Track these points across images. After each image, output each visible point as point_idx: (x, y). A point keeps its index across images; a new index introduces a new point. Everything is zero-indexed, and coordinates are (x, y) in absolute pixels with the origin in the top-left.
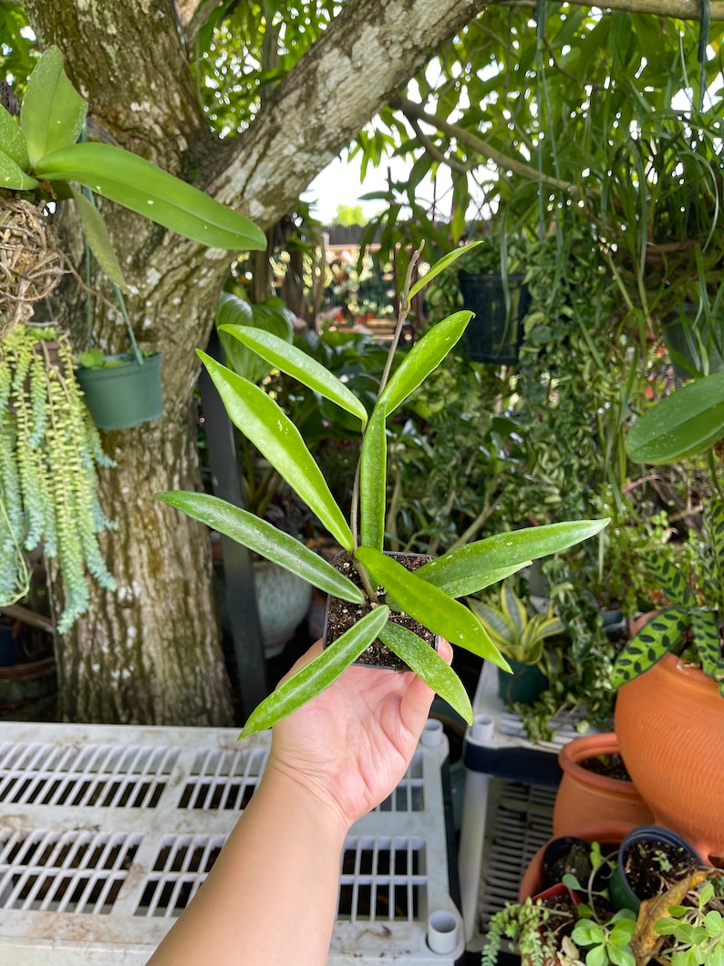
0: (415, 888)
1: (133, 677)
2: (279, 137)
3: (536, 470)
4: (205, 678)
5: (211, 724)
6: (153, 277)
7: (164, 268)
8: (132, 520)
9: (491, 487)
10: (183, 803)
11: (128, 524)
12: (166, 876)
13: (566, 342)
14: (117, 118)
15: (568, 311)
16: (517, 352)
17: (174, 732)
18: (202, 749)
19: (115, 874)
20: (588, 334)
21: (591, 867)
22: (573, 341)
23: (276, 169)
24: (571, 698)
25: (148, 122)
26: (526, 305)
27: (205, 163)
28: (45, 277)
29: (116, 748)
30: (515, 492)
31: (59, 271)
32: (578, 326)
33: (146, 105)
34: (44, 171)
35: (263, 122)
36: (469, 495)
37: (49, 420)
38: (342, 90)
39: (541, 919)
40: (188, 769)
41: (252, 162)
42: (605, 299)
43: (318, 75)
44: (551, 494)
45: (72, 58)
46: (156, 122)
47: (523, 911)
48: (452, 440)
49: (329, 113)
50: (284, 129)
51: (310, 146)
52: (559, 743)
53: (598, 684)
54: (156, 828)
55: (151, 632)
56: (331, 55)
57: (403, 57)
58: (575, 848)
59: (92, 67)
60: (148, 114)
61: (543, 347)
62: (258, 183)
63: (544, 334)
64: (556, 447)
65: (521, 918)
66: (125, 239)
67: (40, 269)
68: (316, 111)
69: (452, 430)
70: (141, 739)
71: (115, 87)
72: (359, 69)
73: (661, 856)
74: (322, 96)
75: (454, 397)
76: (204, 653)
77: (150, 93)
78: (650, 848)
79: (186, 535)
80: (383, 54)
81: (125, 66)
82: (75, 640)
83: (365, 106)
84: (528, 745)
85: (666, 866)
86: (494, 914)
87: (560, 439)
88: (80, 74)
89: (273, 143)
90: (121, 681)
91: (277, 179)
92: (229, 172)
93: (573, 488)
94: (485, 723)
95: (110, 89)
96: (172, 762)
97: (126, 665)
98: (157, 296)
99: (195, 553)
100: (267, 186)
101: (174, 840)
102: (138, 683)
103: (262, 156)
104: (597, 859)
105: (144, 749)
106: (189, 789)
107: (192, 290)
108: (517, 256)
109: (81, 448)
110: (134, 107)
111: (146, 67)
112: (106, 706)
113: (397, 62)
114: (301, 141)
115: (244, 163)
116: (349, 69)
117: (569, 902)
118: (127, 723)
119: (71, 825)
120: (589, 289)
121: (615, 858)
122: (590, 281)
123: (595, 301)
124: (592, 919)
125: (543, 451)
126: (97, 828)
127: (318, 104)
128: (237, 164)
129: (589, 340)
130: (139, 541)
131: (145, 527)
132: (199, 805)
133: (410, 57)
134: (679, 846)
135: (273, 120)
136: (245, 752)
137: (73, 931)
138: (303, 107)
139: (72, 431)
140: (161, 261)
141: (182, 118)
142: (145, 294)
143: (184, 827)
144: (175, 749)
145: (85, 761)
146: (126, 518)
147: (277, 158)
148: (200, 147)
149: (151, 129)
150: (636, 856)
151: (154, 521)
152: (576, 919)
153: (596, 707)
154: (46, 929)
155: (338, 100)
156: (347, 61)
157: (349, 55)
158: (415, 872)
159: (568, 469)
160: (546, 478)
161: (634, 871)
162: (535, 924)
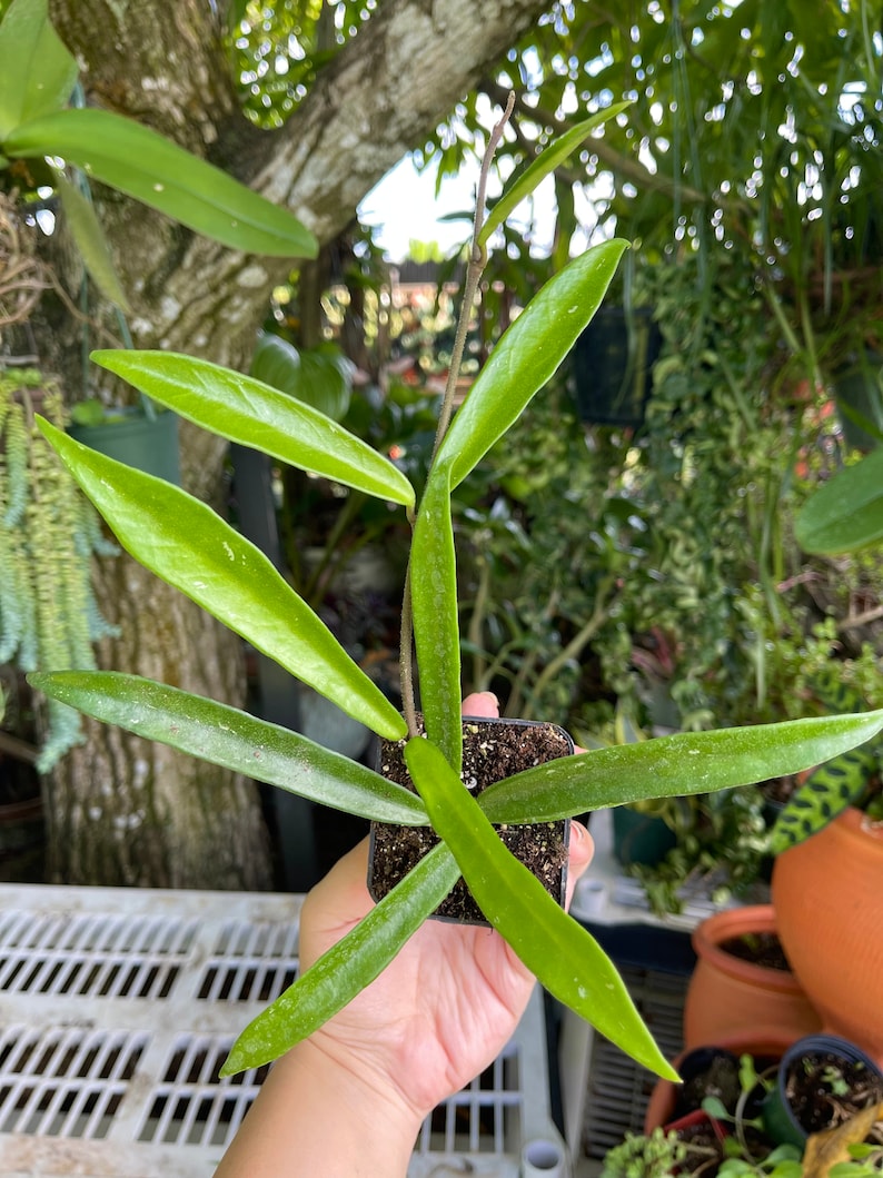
0: (505, 1109)
1: (143, 827)
2: (335, 123)
3: (667, 564)
4: (236, 827)
5: (244, 887)
6: (170, 309)
7: (186, 296)
8: (143, 624)
9: (604, 586)
10: (204, 993)
11: (137, 630)
12: (179, 1089)
13: (708, 398)
14: (123, 98)
15: (711, 357)
16: (644, 409)
17: (193, 898)
18: (228, 921)
19: (113, 1085)
20: (737, 386)
21: (739, 1086)
22: (718, 396)
23: (332, 166)
24: (706, 859)
25: (165, 104)
26: (656, 347)
27: (239, 159)
28: (17, 292)
29: (118, 919)
30: (638, 592)
31: (38, 284)
32: (722, 377)
33: (163, 82)
34: (17, 147)
35: (315, 104)
36: (577, 596)
37: (30, 491)
38: (420, 61)
39: (675, 1157)
40: (210, 946)
41: (300, 156)
42: (759, 341)
43: (388, 41)
44: (684, 595)
45: (66, 18)
46: (176, 103)
47: (650, 1146)
48: (556, 525)
49: (403, 91)
50: (344, 112)
51: (376, 136)
52: (691, 917)
53: (742, 842)
54: (167, 1025)
55: (167, 768)
56: (404, 14)
57: (501, 17)
58: (718, 1062)
59: (93, 30)
60: (165, 93)
61: (679, 402)
62: (308, 185)
63: (680, 387)
64: (693, 534)
65: (648, 1155)
66: (134, 259)
67: (11, 280)
68: (385, 89)
69: (556, 512)
70: (150, 908)
71: (124, 58)
72: (441, 33)
73: (833, 1074)
74: (393, 68)
75: (561, 469)
76: (234, 795)
77: (168, 65)
78: (819, 1063)
79: (213, 644)
80: (474, 13)
81: (135, 30)
82: (68, 778)
83: (449, 82)
84: (651, 919)
85: (841, 1088)
86: (611, 1147)
87: (699, 524)
88: (77, 40)
89: (329, 131)
90: (128, 831)
91: (332, 180)
92: (270, 170)
93: (714, 588)
94: (595, 890)
95: (115, 60)
96: (190, 938)
97: (134, 810)
98: (176, 334)
99: (223, 668)
100: (318, 189)
101: (189, 1042)
102: (150, 834)
103: (313, 149)
104: (748, 1078)
105: (154, 919)
106: (212, 974)
107: (223, 327)
108: (645, 286)
109: (73, 530)
110: (147, 83)
111: (163, 32)
112: (108, 862)
113: (492, 25)
114: (365, 128)
115: (289, 157)
116: (429, 32)
117: (712, 1134)
118: (135, 885)
119: (56, 1020)
120: (738, 330)
121: (773, 1077)
122: (740, 317)
123: (746, 345)
124: (742, 1158)
125: (675, 539)
126: (90, 1025)
127: (386, 79)
128: (280, 160)
129: (738, 394)
130: (152, 652)
131: (159, 633)
132: (224, 995)
133: (510, 17)
134: (858, 1061)
135: (328, 101)
136: (285, 925)
137: (56, 1161)
138: (367, 83)
139: (62, 507)
140: (181, 288)
141: (209, 99)
142: (161, 331)
143: (204, 1026)
144: (193, 920)
145: (77, 935)
146: (134, 621)
147: (333, 153)
148: (232, 138)
149: (169, 114)
150: (801, 1074)
151: (171, 627)
152: (722, 1158)
153: (739, 871)
154: (21, 1159)
155: (415, 73)
156: (426, 22)
157: (429, 12)
158: (505, 1087)
159: (708, 563)
160: (679, 575)
161: (798, 1094)
162: (667, 1164)
